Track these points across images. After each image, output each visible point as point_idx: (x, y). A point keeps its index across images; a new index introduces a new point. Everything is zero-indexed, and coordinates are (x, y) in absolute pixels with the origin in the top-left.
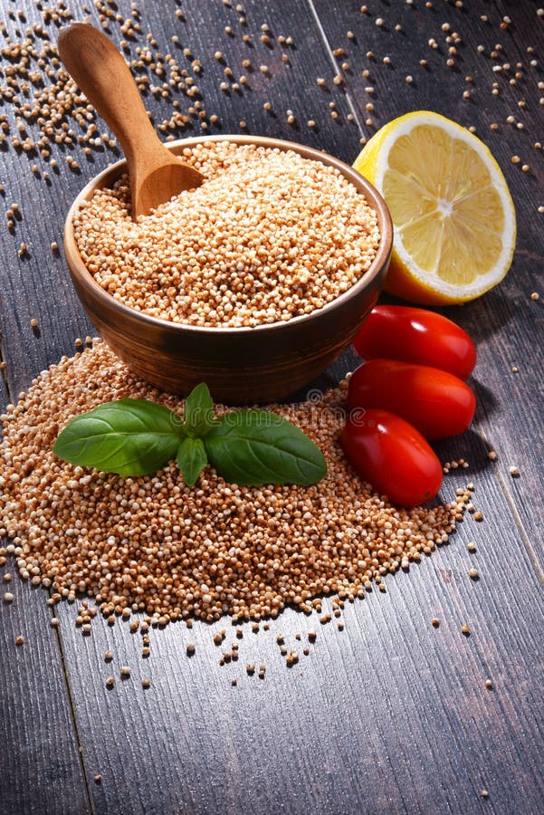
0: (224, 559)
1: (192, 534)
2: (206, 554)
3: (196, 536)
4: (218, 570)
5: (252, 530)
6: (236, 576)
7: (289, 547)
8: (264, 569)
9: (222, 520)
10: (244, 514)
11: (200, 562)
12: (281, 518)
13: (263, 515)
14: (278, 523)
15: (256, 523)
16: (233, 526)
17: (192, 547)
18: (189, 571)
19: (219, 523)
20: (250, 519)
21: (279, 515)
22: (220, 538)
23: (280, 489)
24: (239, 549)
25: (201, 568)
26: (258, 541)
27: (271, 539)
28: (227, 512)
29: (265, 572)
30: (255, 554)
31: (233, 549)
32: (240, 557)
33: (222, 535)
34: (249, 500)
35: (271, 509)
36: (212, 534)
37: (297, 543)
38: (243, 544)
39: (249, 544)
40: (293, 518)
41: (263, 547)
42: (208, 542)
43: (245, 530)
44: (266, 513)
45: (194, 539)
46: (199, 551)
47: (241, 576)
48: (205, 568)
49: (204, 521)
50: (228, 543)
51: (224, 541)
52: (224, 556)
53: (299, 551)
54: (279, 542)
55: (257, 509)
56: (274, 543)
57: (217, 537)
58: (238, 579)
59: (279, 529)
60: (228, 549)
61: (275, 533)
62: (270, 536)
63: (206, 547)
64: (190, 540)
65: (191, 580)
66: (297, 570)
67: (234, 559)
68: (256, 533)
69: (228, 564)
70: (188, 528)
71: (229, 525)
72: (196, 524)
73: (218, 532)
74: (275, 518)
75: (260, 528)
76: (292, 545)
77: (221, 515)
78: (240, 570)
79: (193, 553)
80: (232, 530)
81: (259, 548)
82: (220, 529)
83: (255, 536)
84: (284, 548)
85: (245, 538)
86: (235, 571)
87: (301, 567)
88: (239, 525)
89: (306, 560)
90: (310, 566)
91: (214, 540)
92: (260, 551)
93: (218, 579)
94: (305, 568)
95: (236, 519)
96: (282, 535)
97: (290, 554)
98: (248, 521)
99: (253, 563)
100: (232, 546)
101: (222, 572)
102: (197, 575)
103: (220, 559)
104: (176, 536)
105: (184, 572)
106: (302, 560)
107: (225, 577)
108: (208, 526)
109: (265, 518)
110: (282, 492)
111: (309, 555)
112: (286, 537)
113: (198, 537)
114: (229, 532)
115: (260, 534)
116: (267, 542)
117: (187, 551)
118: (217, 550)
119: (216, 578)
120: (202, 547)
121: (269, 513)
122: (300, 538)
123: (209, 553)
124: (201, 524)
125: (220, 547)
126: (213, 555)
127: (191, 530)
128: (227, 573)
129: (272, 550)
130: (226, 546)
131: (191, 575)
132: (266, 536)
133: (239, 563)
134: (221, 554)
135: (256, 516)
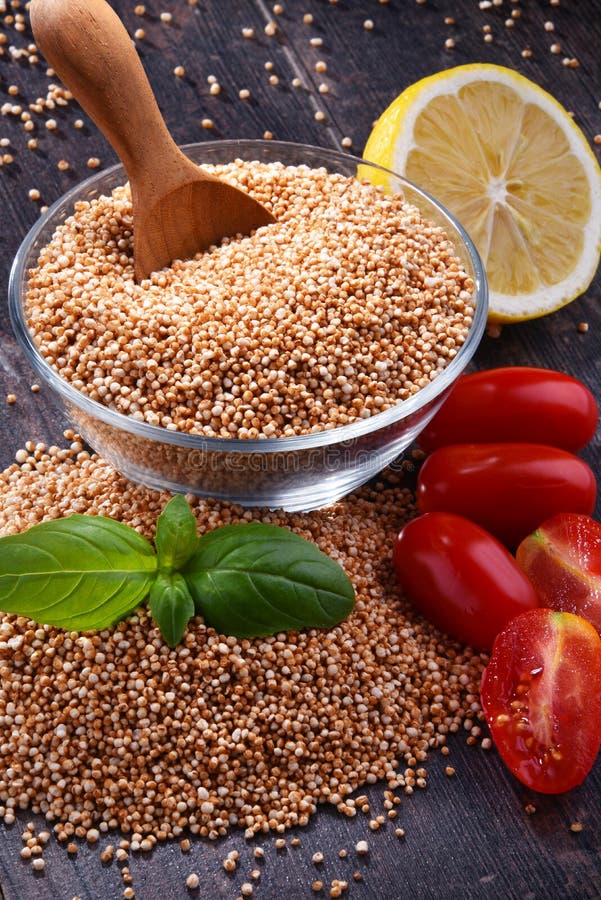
0: (227, 748)
1: (178, 713)
2: (201, 742)
3: (184, 715)
4: (220, 763)
5: (262, 702)
6: (245, 770)
7: (314, 721)
8: (282, 756)
9: (219, 689)
10: (248, 679)
11: (193, 753)
12: (300, 681)
13: (275, 678)
14: (297, 688)
15: (265, 690)
16: (235, 697)
17: (179, 731)
18: (178, 768)
19: (215, 694)
20: (257, 685)
21: (297, 676)
22: (218, 717)
23: (294, 639)
24: (246, 731)
25: (195, 763)
26: (271, 717)
27: (290, 713)
28: (225, 677)
29: (283, 760)
30: (269, 736)
31: (237, 731)
32: (247, 742)
33: (221, 711)
34: (254, 658)
35: (286, 670)
36: (207, 711)
37: (324, 715)
38: (250, 722)
39: (259, 721)
40: (316, 677)
41: (280, 725)
42: (202, 723)
43: (252, 702)
44: (279, 675)
45: (181, 720)
46: (190, 738)
47: (251, 771)
48: (200, 762)
49: (192, 693)
50: (230, 723)
51: (224, 720)
52: (226, 742)
53: (329, 726)
54: (301, 717)
55: (266, 670)
56: (294, 718)
57: (214, 715)
58: (248, 775)
59: (300, 696)
60: (230, 732)
61: (293, 702)
62: (288, 708)
63: (201, 731)
64: (176, 724)
65: (182, 781)
66: (330, 755)
67: (241, 746)
68: (267, 705)
69: (233, 754)
70: (171, 705)
71: (228, 696)
72: (182, 698)
73: (214, 708)
74: (292, 682)
75: (273, 698)
76: (319, 719)
77: (215, 682)
78: (250, 762)
79: (181, 741)
80: (233, 703)
81: (274, 726)
82: (217, 704)
83: (266, 710)
84: (309, 723)
85: (253, 715)
86: (244, 764)
87: (333, 749)
88: (243, 695)
89: (341, 738)
90: (347, 747)
91: (210, 720)
92: (276, 731)
93: (221, 777)
94: (340, 751)
95: (239, 687)
96: (305, 705)
97: (317, 731)
98: (254, 688)
99: (267, 750)
100: (235, 727)
101: (225, 766)
102: (191, 774)
103: (222, 748)
104: (154, 717)
105: (172, 770)
106: (336, 738)
107: (230, 774)
108: (201, 701)
109: (279, 683)
110: (297, 643)
111: (344, 730)
112: (309, 708)
113: (188, 717)
114: (229, 707)
115: (273, 707)
116: (285, 718)
117: (174, 739)
118: (215, 735)
119: (217, 776)
120: (194, 732)
121: (283, 675)
122: (330, 707)
123: (205, 739)
124: (188, 698)
125: (219, 729)
126: (211, 743)
127: (176, 707)
128: (232, 768)
129: (291, 728)
130: (227, 727)
131: (180, 774)
132: (283, 708)
133: (249, 753)
134: (221, 741)
135: (266, 680)
